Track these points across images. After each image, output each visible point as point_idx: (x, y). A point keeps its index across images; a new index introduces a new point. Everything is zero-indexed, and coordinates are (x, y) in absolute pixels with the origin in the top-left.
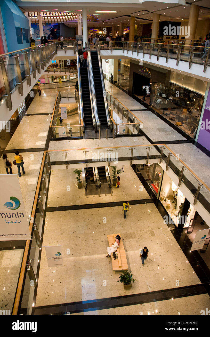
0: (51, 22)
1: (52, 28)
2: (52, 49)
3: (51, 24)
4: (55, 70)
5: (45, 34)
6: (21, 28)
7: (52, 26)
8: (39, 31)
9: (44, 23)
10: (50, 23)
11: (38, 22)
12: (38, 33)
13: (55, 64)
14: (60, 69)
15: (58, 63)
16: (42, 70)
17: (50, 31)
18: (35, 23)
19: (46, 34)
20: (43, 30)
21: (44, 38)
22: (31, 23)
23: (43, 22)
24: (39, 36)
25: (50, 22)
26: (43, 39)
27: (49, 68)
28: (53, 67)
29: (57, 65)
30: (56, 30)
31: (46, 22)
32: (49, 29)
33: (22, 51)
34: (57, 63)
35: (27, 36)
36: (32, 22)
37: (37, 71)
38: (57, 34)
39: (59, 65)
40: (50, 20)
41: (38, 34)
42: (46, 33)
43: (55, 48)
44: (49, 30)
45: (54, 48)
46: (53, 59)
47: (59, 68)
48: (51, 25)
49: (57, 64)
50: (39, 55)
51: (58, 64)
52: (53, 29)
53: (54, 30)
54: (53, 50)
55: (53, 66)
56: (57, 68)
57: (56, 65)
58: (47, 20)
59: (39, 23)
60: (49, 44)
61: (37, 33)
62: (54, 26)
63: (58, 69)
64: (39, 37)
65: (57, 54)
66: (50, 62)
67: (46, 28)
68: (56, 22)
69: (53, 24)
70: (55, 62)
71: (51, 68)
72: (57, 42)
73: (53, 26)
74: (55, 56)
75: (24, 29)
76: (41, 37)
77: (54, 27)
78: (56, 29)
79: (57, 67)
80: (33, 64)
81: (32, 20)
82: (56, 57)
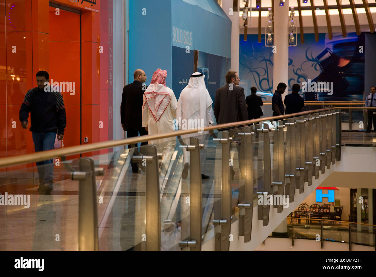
0: (326, 31)
1: (327, 55)
2: (317, 139)
3: (327, 36)
4: (325, 233)
5: (296, 77)
6: (196, 52)
7: (331, 47)
8: (272, 64)
9: (295, 35)
10: (324, 34)
11: (272, 31)
12: (267, 72)
13: (327, 207)
14: (350, 231)
15: (342, 204)
16: (258, 224)
17: (318, 67)
18: (256, 33)
19: (300, 76)
20: (287, 61)
21: (286, 93)
22: (241, 37)
23: (291, 29)
24: (268, 87)
25: (320, 31)
26: (283, 96)
27: (300, 225)
28: (315, 220)
29: (339, 213)
30: (344, 63)
31: (305, 32)
32: (315, 56)
33: (182, 137)
34: (337, 202)
35: (215, 83)
36: (246, 29)
37: (235, 226)
38: (348, 79)
39: (347, 211)
40: (322, 23)
41: (266, 77)
42: (299, 72)
43: (331, 133)
44: (313, 60)
45: (329, 134)
46: (316, 183)
47: (346, 224)
48: (327, 41)
49: (335, 209)
50: (256, 164)
51: (341, 209)
52: (334, 59)
53: (338, 62)
54: (321, 143)
55: (320, 215)
56: (334, 224)
57: (332, 210)
58: (308, 24)
59: (272, 36)
60: (305, 115)
61: (262, 73)
62: (337, 45)
63: (340, 230)
64: (270, 90)
65: (339, 159)
66: (302, 191)
67: (301, 56)
68: (348, 31)
69: (334, 40)
70: (331, 196)
71: (308, 224)
72: (343, 110)
73: (335, 47)
74: (329, 168)
75: (206, 56)
76: (275, 88)
77: (336, 51)
78: (346, 58)
79: (338, 222)
80: (220, 196)
81: (245, 24)
82: (335, 173)
